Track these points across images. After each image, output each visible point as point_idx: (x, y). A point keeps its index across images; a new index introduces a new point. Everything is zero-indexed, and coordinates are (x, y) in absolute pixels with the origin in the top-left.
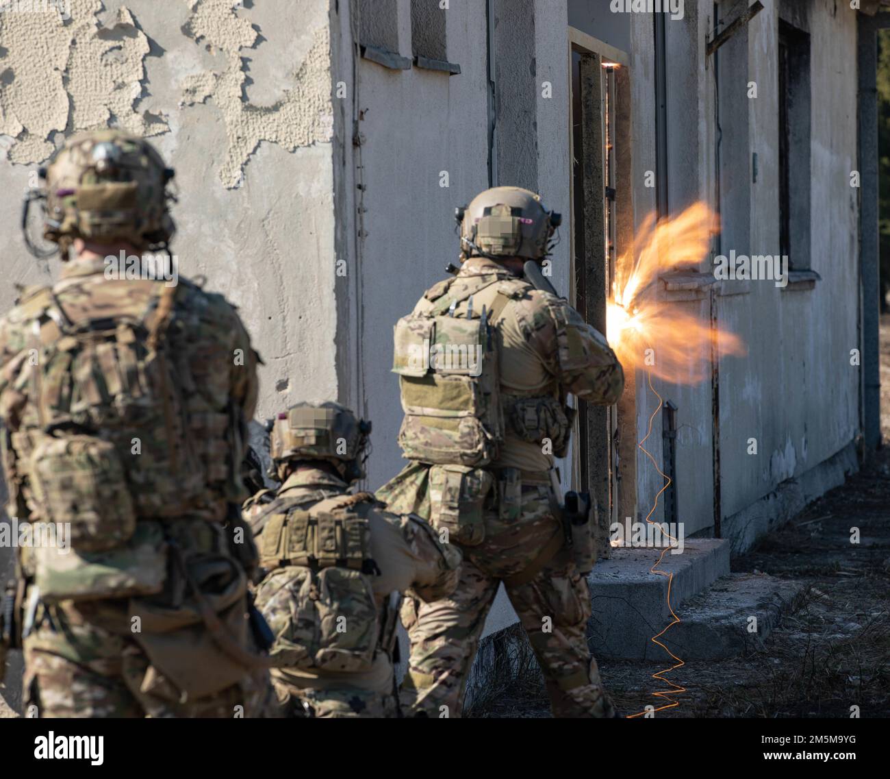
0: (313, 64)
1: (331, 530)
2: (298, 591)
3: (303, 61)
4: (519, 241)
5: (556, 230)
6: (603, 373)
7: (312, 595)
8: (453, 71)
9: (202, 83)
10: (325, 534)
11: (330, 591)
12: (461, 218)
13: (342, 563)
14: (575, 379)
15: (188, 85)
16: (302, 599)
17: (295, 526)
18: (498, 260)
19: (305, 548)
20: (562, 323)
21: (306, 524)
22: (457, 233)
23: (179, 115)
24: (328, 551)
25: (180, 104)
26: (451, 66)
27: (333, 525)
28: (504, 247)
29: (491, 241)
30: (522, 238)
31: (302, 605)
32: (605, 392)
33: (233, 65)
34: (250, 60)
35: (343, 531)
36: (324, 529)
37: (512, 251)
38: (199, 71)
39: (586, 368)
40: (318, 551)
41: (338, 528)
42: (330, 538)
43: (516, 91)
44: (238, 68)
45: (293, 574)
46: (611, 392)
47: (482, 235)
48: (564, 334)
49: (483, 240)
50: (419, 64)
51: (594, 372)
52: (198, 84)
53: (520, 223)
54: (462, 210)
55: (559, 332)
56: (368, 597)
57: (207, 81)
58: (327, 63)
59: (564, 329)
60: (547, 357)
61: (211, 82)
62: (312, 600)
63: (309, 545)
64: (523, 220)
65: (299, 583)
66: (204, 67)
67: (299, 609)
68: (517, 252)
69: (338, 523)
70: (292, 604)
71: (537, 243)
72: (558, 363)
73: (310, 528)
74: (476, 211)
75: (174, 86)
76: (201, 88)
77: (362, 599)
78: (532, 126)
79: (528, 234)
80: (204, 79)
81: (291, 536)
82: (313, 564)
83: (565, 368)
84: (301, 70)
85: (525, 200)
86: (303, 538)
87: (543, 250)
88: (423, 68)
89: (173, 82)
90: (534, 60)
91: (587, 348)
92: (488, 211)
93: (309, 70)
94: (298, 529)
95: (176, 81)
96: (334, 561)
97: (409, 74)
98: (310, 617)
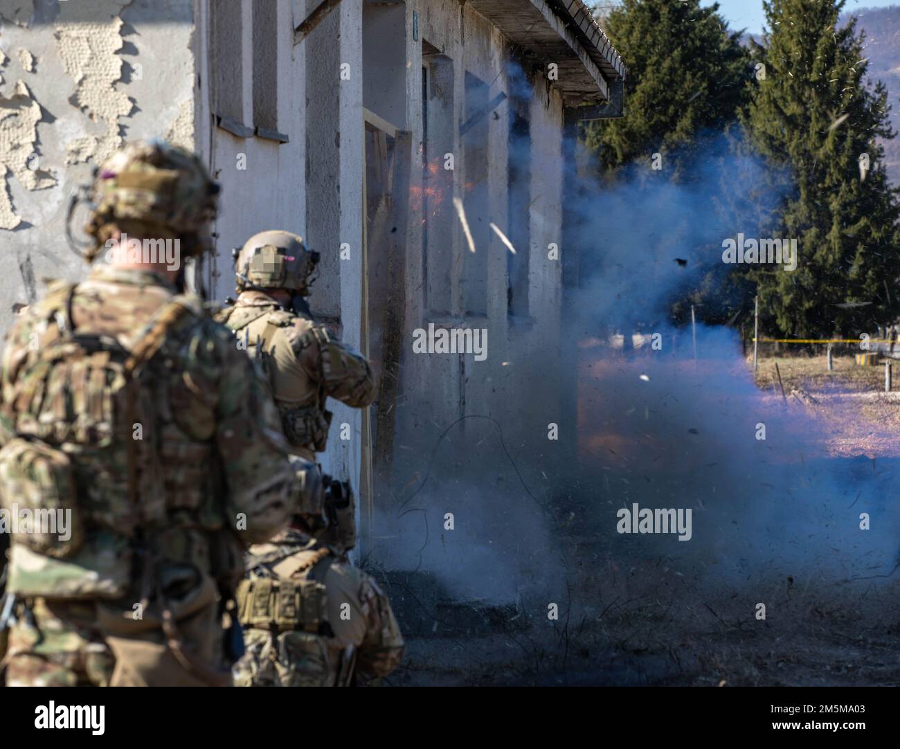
0: (179, 131)
1: (292, 597)
2: (259, 653)
3: (170, 128)
4: (283, 274)
5: (315, 266)
6: (360, 382)
7: (272, 657)
8: (282, 140)
9: (85, 145)
10: (286, 601)
11: (289, 652)
12: (237, 257)
13: (299, 627)
14: (337, 387)
15: (73, 147)
16: (263, 660)
17: (259, 593)
18: (267, 291)
19: (267, 614)
20: (324, 341)
21: (269, 591)
22: (234, 269)
23: (64, 171)
24: (288, 617)
25: (66, 162)
26: (282, 136)
27: (292, 592)
28: (272, 280)
29: (260, 276)
30: (286, 272)
31: (264, 665)
32: (361, 397)
33: (111, 130)
34: (127, 127)
35: (302, 598)
36: (284, 596)
37: (278, 284)
38: (82, 135)
39: (346, 379)
40: (279, 616)
41: (297, 596)
42: (290, 605)
43: (322, 159)
44: (116, 133)
45: (256, 636)
46: (365, 397)
47: (253, 270)
48: (326, 350)
49: (254, 276)
50: (259, 134)
51: (352, 382)
52: (82, 146)
53: (284, 261)
54: (239, 250)
55: (323, 348)
56: (322, 658)
57: (89, 143)
58: (192, 130)
59: (326, 347)
60: (313, 369)
61: (93, 144)
62: (271, 663)
63: (271, 611)
64: (286, 258)
65: (261, 646)
66: (87, 132)
67: (260, 670)
68: (282, 285)
69: (298, 589)
70: (254, 666)
71: (299, 276)
72: (322, 374)
73: (272, 596)
74: (248, 252)
75: (61, 147)
76: (84, 150)
77: (316, 659)
78: (335, 188)
79: (291, 269)
80: (87, 142)
81: (255, 602)
82: (274, 629)
83: (328, 378)
84: (169, 136)
85: (289, 241)
86: (266, 604)
87: (304, 282)
88: (261, 137)
89: (60, 144)
90: (338, 134)
91: (346, 362)
92: (258, 251)
93: (175, 136)
94: (261, 596)
95: (64, 143)
96: (292, 627)
97: (251, 141)
98: (270, 676)
